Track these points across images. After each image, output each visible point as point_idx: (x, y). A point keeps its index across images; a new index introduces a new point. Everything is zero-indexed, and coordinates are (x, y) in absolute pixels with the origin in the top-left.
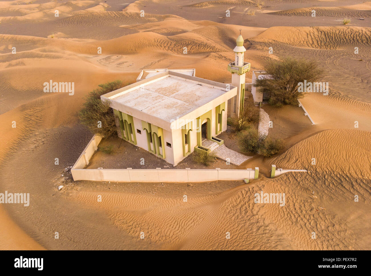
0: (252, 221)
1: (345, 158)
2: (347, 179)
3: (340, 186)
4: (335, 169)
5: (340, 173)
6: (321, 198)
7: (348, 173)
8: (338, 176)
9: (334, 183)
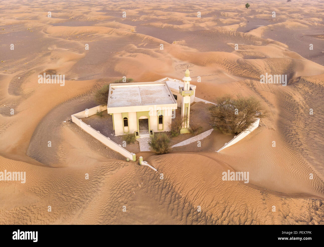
0: (98, 177)
1: (184, 177)
2: (170, 188)
3: (160, 190)
4: (171, 179)
5: (171, 183)
6: (142, 188)
7: (175, 185)
8: (168, 184)
9: (160, 186)
